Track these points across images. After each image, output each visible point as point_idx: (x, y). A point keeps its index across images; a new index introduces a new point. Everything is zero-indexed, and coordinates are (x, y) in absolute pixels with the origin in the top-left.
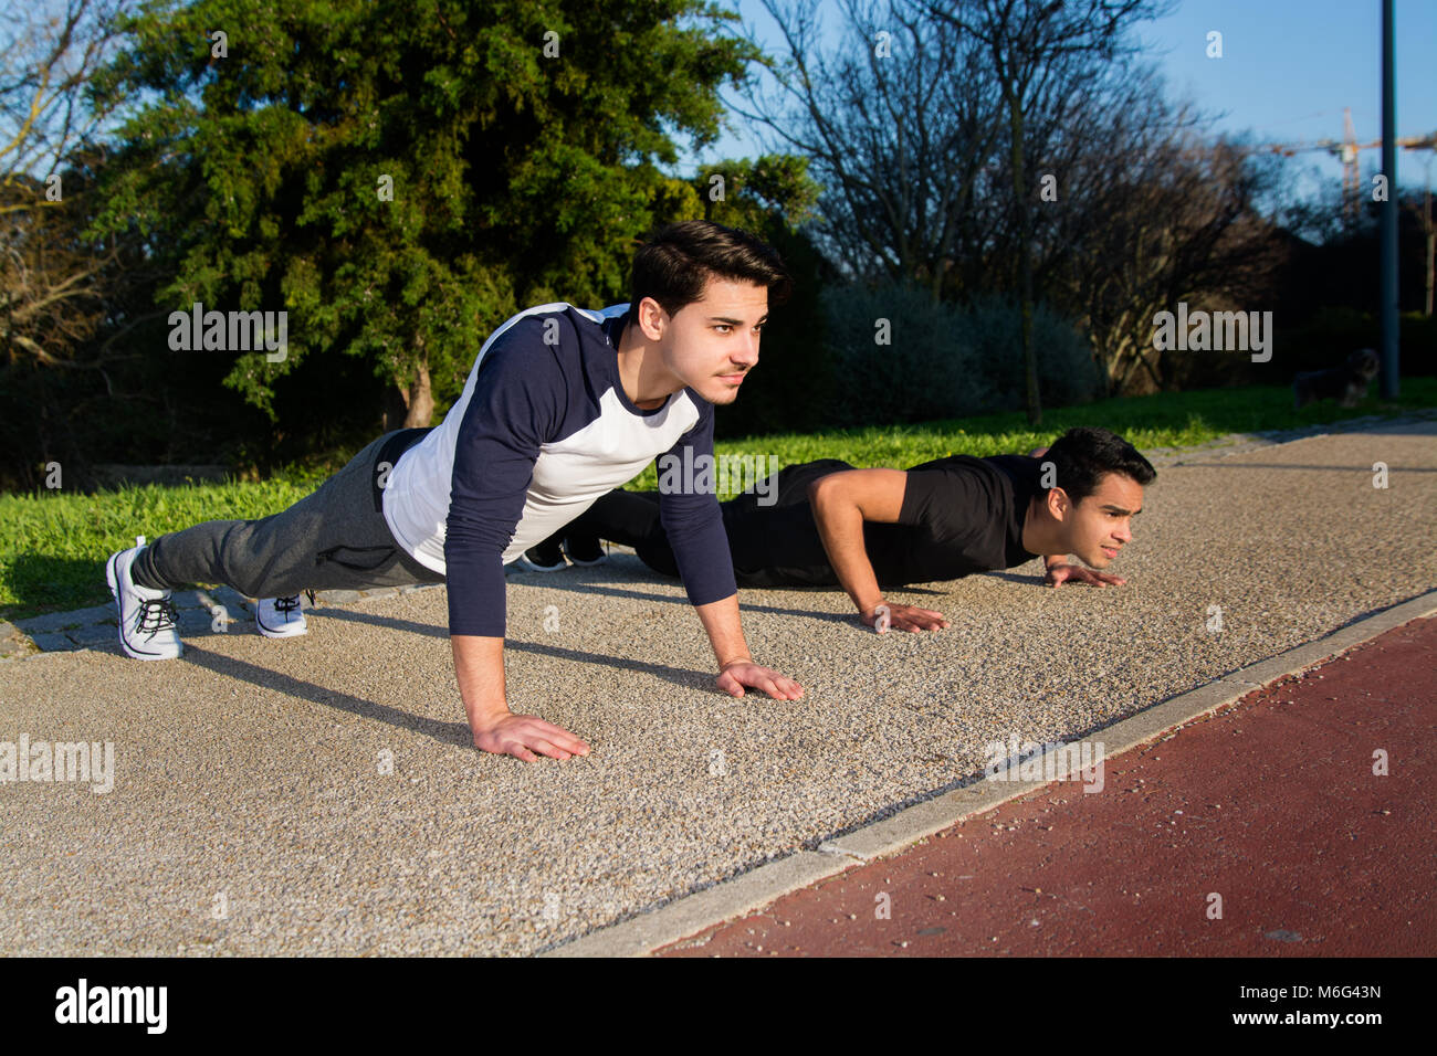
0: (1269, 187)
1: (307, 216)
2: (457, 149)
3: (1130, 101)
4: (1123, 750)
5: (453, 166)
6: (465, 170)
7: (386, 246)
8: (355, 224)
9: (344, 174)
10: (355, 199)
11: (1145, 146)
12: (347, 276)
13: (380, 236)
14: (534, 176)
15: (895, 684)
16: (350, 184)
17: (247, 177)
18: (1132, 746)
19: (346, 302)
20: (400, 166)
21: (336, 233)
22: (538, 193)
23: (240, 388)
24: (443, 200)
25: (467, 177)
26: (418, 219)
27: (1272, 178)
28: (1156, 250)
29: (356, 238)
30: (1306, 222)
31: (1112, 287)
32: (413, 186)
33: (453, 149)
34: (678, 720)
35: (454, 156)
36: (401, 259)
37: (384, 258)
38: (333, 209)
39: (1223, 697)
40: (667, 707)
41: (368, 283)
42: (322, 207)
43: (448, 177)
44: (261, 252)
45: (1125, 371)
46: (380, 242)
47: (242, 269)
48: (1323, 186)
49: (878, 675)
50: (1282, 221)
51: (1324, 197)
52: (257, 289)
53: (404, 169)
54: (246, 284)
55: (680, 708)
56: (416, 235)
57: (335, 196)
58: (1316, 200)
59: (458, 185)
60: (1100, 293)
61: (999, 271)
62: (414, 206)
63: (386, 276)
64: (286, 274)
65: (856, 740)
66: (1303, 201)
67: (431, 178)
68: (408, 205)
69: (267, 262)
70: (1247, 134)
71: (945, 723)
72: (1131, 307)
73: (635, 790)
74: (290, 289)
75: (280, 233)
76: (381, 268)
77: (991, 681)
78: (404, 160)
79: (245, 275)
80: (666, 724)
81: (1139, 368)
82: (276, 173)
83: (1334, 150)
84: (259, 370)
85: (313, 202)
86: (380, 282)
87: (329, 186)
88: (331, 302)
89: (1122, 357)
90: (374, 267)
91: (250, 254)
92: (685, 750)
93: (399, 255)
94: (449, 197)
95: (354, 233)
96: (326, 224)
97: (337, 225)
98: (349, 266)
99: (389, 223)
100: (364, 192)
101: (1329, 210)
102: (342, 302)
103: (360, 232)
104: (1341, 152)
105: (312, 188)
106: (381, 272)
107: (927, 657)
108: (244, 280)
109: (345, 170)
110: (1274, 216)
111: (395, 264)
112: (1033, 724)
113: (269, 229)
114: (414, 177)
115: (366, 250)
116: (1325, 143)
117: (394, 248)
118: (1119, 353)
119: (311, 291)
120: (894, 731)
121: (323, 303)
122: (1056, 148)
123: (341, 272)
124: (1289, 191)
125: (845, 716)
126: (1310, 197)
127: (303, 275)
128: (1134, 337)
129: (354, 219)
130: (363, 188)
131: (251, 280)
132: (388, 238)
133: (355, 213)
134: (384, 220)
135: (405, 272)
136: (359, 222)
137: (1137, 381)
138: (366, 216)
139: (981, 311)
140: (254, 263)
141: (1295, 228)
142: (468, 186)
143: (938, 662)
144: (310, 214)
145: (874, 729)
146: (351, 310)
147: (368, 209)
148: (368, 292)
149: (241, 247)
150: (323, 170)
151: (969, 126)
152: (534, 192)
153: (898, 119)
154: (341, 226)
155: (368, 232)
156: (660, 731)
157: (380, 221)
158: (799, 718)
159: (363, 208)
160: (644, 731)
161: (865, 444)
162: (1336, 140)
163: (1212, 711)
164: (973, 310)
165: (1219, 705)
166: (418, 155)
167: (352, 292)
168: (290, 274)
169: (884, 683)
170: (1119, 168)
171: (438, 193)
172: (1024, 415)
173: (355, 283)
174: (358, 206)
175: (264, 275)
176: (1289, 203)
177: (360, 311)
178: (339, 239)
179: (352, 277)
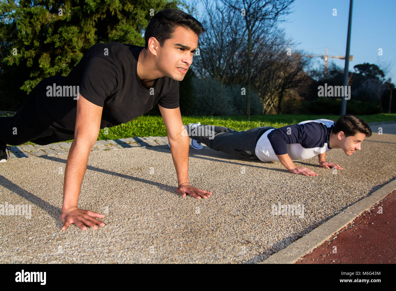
0: (307, 65)
1: (47, 41)
2: (94, 25)
3: (276, 38)
4: (320, 244)
5: (92, 30)
6: (96, 31)
7: (71, 51)
8: (62, 44)
9: (60, 29)
10: (62, 37)
11: (279, 50)
12: (59, 59)
13: (69, 48)
14: (116, 35)
15: (224, 205)
16: (61, 32)
17: (30, 26)
18: (323, 242)
19: (57, 67)
20: (77, 28)
21: (56, 46)
22: (117, 39)
23: (25, 90)
24: (89, 39)
25: (96, 33)
26: (81, 44)
27: (308, 63)
28: (279, 77)
29: (62, 48)
30: (315, 74)
31: (267, 86)
32: (80, 34)
33: (93, 25)
34: (143, 215)
35: (93, 27)
36: (75, 56)
37: (70, 55)
38: (55, 39)
39: (348, 220)
40: (139, 208)
41: (64, 62)
42: (52, 39)
43: (90, 33)
44: (33, 50)
45: (268, 108)
46: (69, 50)
47: (27, 55)
48: (320, 66)
49: (218, 200)
50: (310, 74)
51: (320, 69)
52: (32, 61)
53: (78, 29)
54: (29, 59)
55: (144, 209)
56: (80, 49)
57: (56, 36)
58: (318, 69)
59: (93, 35)
60: (263, 88)
61: (238, 79)
62: (80, 40)
63: (70, 60)
64: (40, 57)
65: (213, 230)
66: (315, 69)
67: (86, 32)
68: (78, 40)
69: (35, 53)
70: (302, 51)
71: (246, 224)
72: (271, 92)
73: (122, 251)
74: (41, 62)
75: (40, 45)
76: (69, 57)
77: (259, 206)
78: (78, 26)
79: (28, 56)
80: (138, 217)
81: (271, 108)
82: (39, 26)
83: (323, 57)
84: (31, 85)
85: (50, 37)
86: (68, 62)
87: (55, 32)
88: (53, 67)
89: (267, 105)
90: (66, 57)
91: (30, 50)
92: (144, 230)
93: (74, 54)
94: (91, 39)
95: (61, 47)
96: (53, 43)
97: (56, 44)
98: (60, 57)
99: (72, 44)
100: (65, 35)
101: (321, 72)
102: (56, 67)
103: (63, 46)
104: (324, 58)
105: (49, 32)
106: (68, 59)
107: (234, 193)
108: (28, 58)
109: (60, 28)
110: (308, 72)
111: (73, 57)
112: (280, 227)
113: (37, 44)
114: (81, 32)
115: (64, 52)
116: (321, 56)
117: (73, 52)
118: (267, 103)
119: (47, 63)
120: (227, 227)
121: (50, 67)
122: (256, 49)
123: (57, 58)
124: (312, 66)
125: (207, 218)
126: (317, 68)
127: (45, 58)
128: (271, 99)
129: (61, 42)
130: (65, 34)
131: (30, 58)
132: (71, 49)
133: (62, 41)
134: (71, 44)
135: (76, 59)
136: (63, 44)
137: (271, 111)
138: (65, 42)
139: (234, 88)
140: (31, 53)
141: (312, 76)
142: (96, 36)
143: (238, 196)
144: (49, 40)
145: (219, 225)
146: (58, 70)
147: (66, 40)
148: (64, 64)
149: (28, 48)
150: (53, 27)
151: (234, 40)
152: (116, 39)
153: (216, 37)
154: (58, 44)
155: (66, 47)
156: (135, 220)
157: (70, 44)
158: (190, 217)
159: (64, 40)
160: (129, 219)
161: (203, 120)
162: (323, 55)
163: (346, 225)
164: (231, 88)
165: (348, 223)
166: (82, 25)
167: (59, 64)
168: (42, 57)
169: (220, 203)
170: (271, 56)
171: (87, 37)
172: (245, 117)
173: (61, 62)
174: (63, 39)
175: (34, 57)
176: (311, 69)
177: (61, 70)
178: (57, 48)
179: (60, 60)
